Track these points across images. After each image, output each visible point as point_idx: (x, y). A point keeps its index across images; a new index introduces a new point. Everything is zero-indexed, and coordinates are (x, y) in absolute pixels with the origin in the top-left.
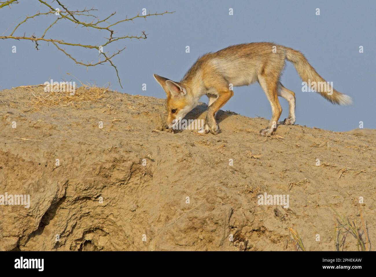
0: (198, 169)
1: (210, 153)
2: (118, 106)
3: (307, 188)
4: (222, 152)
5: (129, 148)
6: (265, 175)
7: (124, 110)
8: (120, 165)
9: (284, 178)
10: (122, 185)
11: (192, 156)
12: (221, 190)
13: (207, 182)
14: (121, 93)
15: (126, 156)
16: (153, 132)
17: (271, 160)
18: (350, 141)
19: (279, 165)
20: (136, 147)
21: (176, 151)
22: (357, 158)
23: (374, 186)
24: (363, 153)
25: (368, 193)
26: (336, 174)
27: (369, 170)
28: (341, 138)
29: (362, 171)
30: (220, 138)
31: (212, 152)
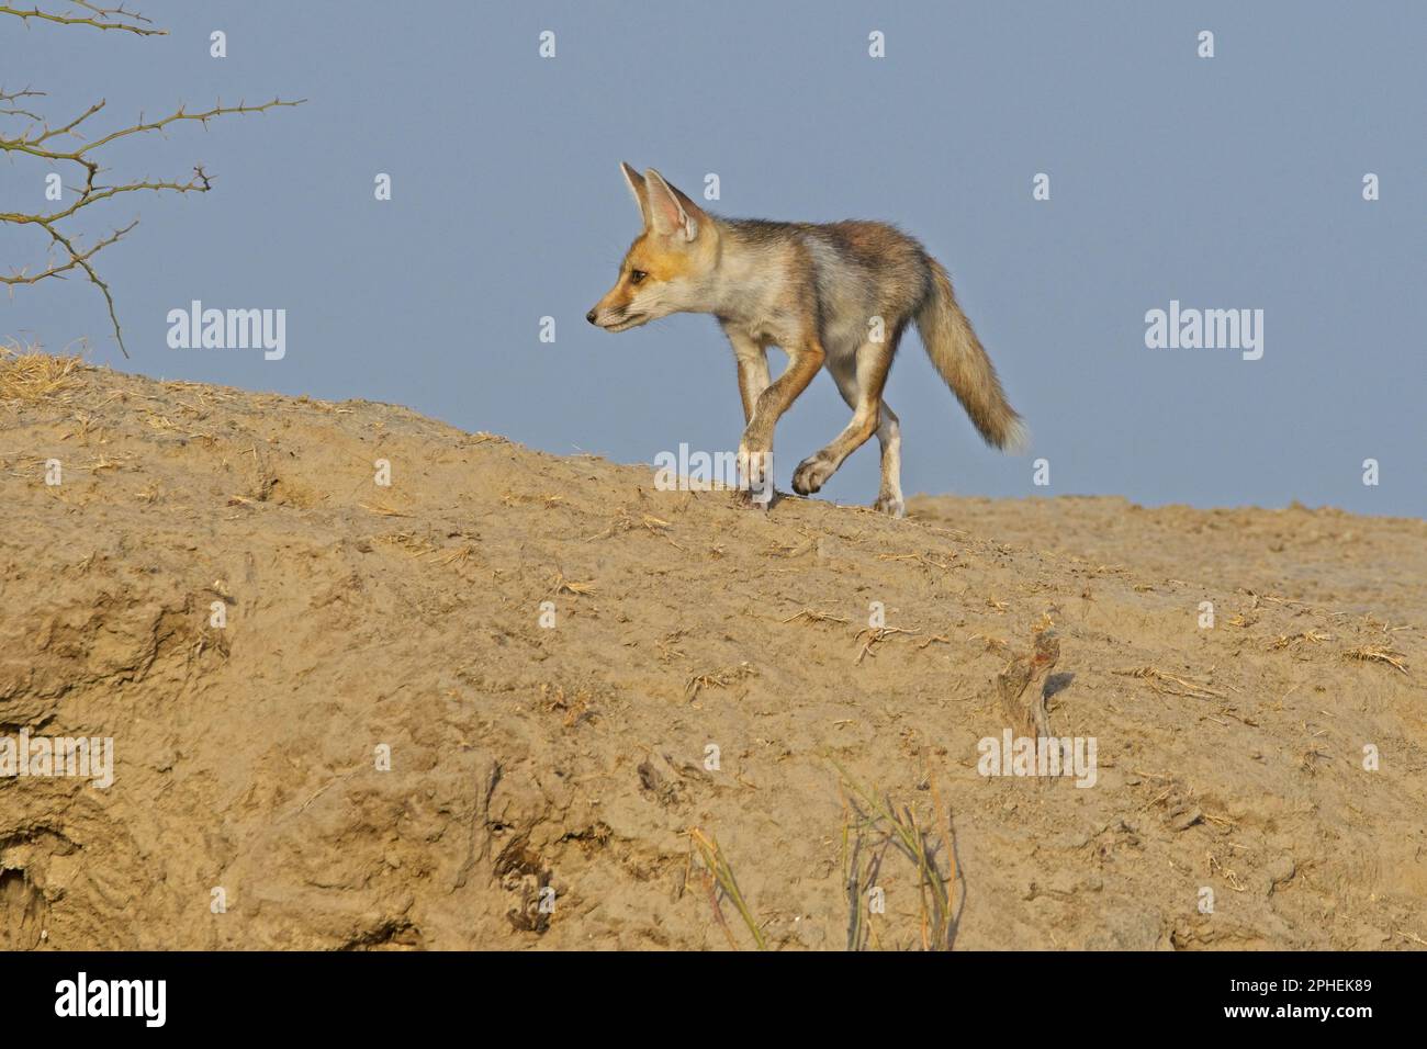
0: (383, 627)
1: (424, 575)
2: (113, 417)
3: (750, 694)
4: (462, 572)
5: (150, 559)
6: (609, 651)
7: (132, 431)
8: (119, 616)
9: (671, 659)
10: (125, 682)
11: (363, 587)
12: (460, 702)
13: (411, 673)
14: (121, 374)
16: (231, 503)
17: (627, 600)
18: (897, 538)
19: (654, 617)
20: (171, 557)
21: (309, 568)
22: (918, 594)
23: (976, 687)
24: (938, 579)
25: (957, 713)
26: (849, 647)
27: (959, 634)
28: (866, 526)
29: (935, 636)
30: (458, 524)
31: (429, 572)
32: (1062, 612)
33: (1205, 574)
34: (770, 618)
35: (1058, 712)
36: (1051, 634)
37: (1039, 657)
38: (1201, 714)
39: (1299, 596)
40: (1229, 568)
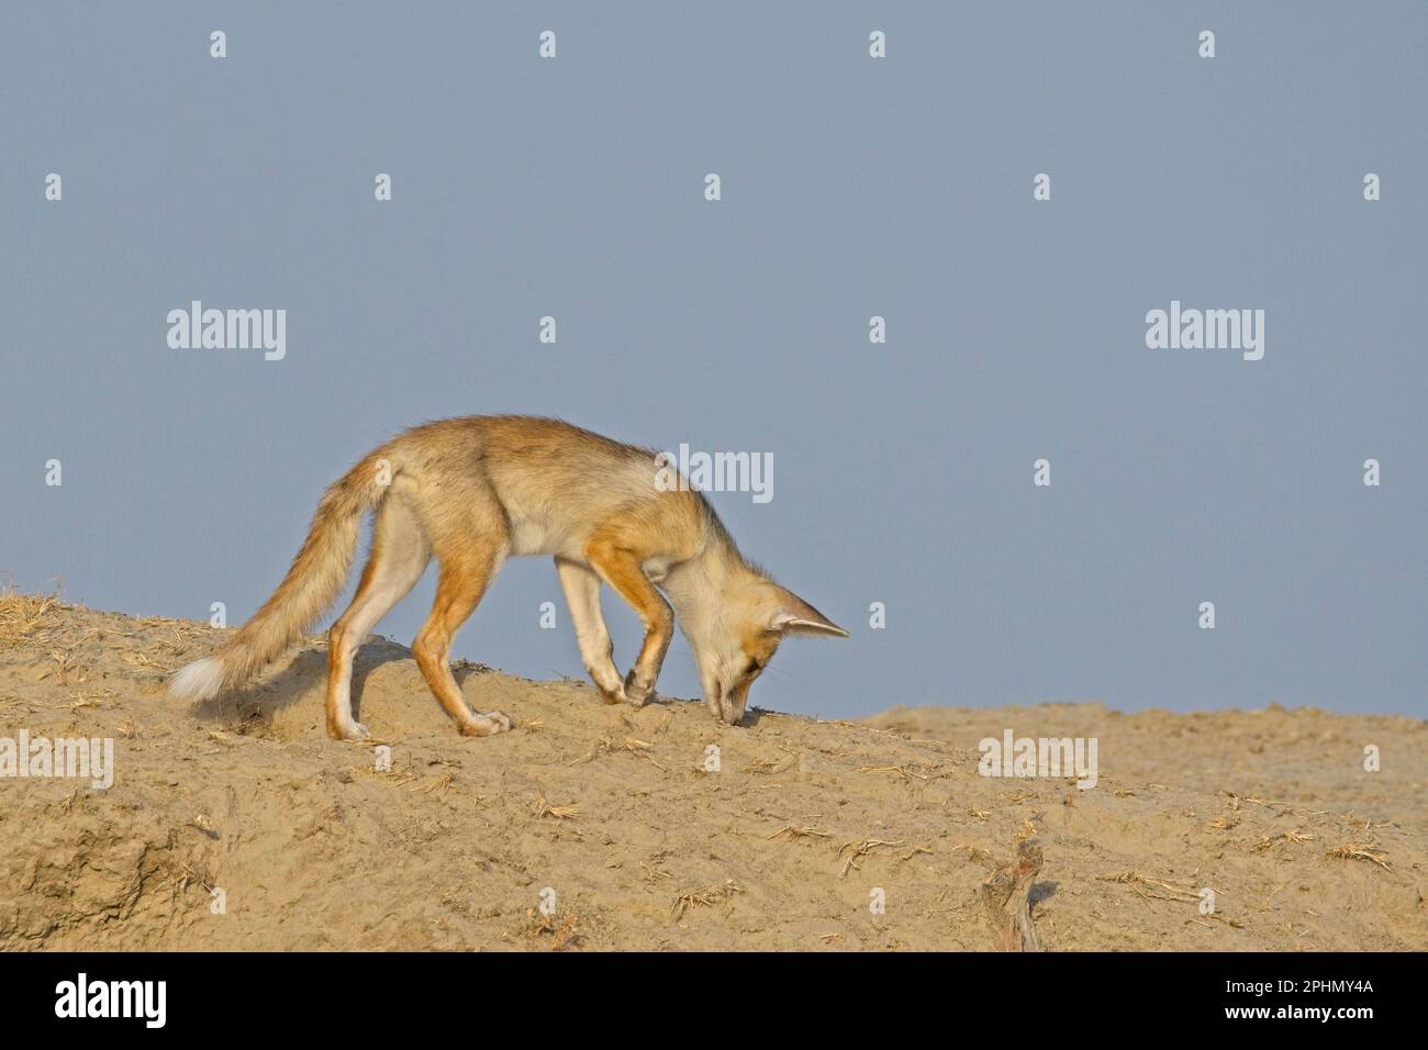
0: (366, 858)
1: (407, 804)
2: (90, 655)
3: (736, 911)
4: (444, 800)
5: (133, 797)
6: (593, 873)
7: (110, 668)
8: (103, 854)
9: (656, 880)
10: (111, 920)
11: (345, 817)
12: (447, 930)
13: (397, 901)
14: (97, 612)
15: (123, 823)
16: (211, 738)
17: (611, 822)
18: (878, 751)
19: (638, 839)
20: (153, 793)
21: (291, 800)
22: (900, 806)
23: (961, 897)
24: (920, 790)
25: (944, 924)
26: (834, 861)
27: (942, 844)
28: (847, 740)
29: (918, 848)
30: (438, 752)
31: (410, 801)
32: (1043, 818)
33: (1186, 777)
34: (754, 835)
35: (1042, 920)
36: (1034, 842)
37: (1023, 866)
38: (1185, 918)
39: (1279, 797)
40: (1210, 771)
